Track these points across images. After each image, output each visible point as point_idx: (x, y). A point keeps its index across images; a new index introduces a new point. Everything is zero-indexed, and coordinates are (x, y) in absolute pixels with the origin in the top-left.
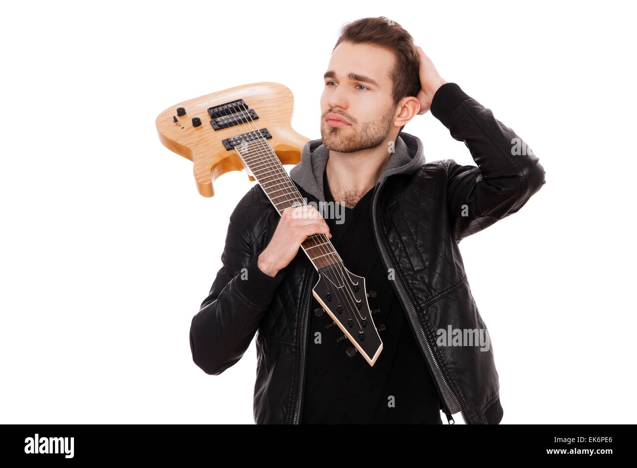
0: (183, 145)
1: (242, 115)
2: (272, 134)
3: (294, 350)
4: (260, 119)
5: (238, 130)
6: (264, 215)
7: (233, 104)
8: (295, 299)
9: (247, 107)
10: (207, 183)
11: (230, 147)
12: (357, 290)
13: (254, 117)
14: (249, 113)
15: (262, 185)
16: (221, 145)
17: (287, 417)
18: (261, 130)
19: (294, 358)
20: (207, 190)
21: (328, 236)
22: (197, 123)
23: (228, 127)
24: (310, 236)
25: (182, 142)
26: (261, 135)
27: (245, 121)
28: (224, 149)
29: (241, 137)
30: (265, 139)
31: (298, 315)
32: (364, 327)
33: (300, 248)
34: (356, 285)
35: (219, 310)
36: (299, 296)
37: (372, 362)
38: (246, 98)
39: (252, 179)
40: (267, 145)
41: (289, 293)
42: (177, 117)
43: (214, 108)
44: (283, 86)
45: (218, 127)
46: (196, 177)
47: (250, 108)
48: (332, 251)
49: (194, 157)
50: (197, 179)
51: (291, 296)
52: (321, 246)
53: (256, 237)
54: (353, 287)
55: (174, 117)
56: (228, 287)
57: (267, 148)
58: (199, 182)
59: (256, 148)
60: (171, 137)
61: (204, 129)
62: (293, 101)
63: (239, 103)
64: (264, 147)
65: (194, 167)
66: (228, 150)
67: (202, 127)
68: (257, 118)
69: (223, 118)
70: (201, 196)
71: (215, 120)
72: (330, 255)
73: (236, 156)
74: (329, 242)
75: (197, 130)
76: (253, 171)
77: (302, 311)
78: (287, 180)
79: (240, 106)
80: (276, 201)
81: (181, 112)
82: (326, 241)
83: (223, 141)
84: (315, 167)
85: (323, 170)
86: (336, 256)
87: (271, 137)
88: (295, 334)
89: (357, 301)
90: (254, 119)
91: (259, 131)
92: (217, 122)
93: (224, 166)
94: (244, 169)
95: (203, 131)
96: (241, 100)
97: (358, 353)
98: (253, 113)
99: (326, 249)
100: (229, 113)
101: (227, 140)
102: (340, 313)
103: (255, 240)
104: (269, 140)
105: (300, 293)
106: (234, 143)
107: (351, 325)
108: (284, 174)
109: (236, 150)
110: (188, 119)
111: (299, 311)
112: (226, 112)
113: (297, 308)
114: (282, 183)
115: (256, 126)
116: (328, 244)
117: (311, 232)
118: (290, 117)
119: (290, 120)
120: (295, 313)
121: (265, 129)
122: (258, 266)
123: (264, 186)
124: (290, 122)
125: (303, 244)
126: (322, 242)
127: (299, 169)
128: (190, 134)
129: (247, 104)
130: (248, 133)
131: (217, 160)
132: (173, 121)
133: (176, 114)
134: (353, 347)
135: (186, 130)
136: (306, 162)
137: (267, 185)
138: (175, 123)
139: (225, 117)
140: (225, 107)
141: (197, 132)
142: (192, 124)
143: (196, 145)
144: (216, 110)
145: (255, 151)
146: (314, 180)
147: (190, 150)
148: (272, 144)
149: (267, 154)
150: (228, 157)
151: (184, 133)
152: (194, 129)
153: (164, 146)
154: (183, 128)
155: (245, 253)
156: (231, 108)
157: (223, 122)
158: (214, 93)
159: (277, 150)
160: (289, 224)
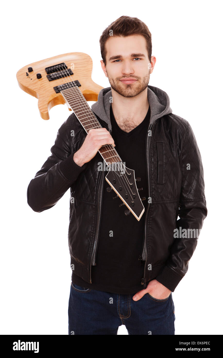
0: (32, 89)
1: (64, 72)
2: (81, 84)
3: (94, 207)
4: (74, 75)
5: (62, 81)
6: (78, 132)
7: (59, 66)
8: (95, 179)
9: (67, 68)
10: (46, 112)
11: (58, 91)
12: (130, 177)
13: (71, 73)
14: (68, 71)
15: (76, 115)
16: (53, 90)
17: (90, 243)
18: (75, 81)
19: (94, 211)
20: (46, 116)
21: (114, 145)
22: (39, 76)
23: (57, 79)
24: (104, 146)
25: (31, 87)
26: (75, 84)
27: (66, 76)
28: (54, 92)
29: (64, 85)
30: (77, 87)
31: (97, 188)
32: (134, 198)
33: (98, 152)
34: (129, 175)
35: (47, 178)
36: (97, 178)
37: (139, 219)
38: (66, 62)
39: (70, 110)
40: (78, 91)
41: (92, 175)
42: (28, 73)
43: (48, 68)
44: (86, 54)
45: (51, 79)
46: (40, 109)
47: (68, 68)
48: (116, 155)
49: (38, 97)
50: (40, 110)
51: (92, 177)
52: (109, 152)
53: (73, 144)
54: (128, 176)
55: (27, 73)
56: (54, 167)
57: (78, 92)
58: (41, 111)
59: (72, 92)
60: (25, 84)
61: (43, 80)
62: (92, 64)
63: (62, 65)
64: (77, 92)
65: (38, 103)
66: (57, 93)
67: (42, 79)
68: (73, 74)
69: (54, 74)
70: (42, 119)
71: (49, 75)
72: (115, 157)
73: (61, 96)
74: (114, 149)
75: (39, 80)
76: (71, 106)
77: (99, 186)
78: (90, 112)
79: (63, 67)
80: (84, 124)
81: (30, 70)
82: (112, 149)
83: (54, 88)
84: (105, 104)
85: (110, 106)
86: (118, 158)
87: (80, 86)
88: (95, 198)
89: (130, 184)
90: (71, 75)
91: (74, 82)
92: (50, 76)
93: (55, 102)
94: (65, 104)
95: (43, 81)
96: (63, 63)
97: (131, 213)
98: (70, 71)
99: (113, 153)
100: (57, 71)
101: (56, 87)
102: (121, 191)
103: (72, 146)
104: (79, 87)
105: (97, 176)
106: (60, 89)
107: (127, 197)
108: (88, 108)
109: (62, 93)
110: (34, 74)
111: (97, 185)
112: (55, 70)
113: (96, 184)
114: (88, 114)
115: (72, 79)
116: (114, 150)
117: (104, 143)
118: (91, 73)
119: (91, 75)
120: (95, 187)
121: (77, 81)
122: (74, 159)
123: (77, 115)
124: (91, 76)
125: (100, 150)
126: (110, 149)
127: (97, 106)
128: (35, 83)
129: (67, 66)
130: (68, 83)
131: (51, 98)
132: (26, 75)
133: (27, 71)
134: (128, 210)
135: (33, 81)
136: (100, 102)
137: (79, 115)
138: (27, 76)
139: (55, 73)
140: (55, 67)
141: (39, 82)
142: (36, 77)
143: (39, 89)
144: (50, 69)
145: (72, 94)
146: (105, 113)
147: (36, 93)
148: (81, 90)
149: (78, 96)
150: (57, 97)
151: (32, 81)
152: (38, 80)
153: (22, 89)
154: (31, 79)
155: (66, 151)
156: (58, 68)
157: (54, 76)
158: (48, 59)
159: (84, 93)
160: (92, 138)
